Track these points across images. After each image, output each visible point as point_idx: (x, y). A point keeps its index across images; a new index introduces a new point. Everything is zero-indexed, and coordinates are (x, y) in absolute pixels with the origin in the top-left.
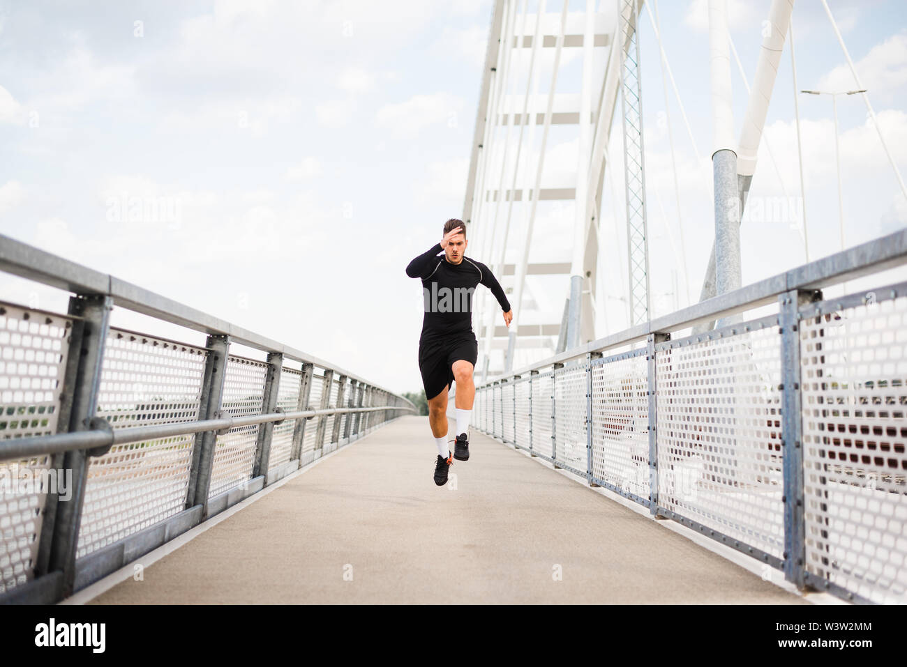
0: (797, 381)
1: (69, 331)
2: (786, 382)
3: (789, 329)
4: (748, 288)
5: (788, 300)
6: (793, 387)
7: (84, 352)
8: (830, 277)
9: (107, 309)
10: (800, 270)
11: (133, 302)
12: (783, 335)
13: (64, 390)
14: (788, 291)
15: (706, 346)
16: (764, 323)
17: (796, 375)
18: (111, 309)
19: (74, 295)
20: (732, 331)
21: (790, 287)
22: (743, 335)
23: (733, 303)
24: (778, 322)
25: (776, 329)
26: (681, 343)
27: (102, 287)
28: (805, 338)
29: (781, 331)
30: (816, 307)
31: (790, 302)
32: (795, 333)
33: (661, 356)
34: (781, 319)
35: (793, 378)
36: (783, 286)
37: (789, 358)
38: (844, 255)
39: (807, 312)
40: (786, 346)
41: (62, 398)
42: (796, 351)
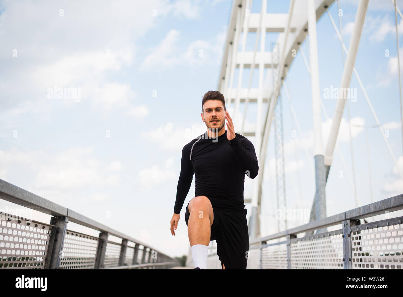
0: (350, 257)
1: (50, 231)
2: (346, 258)
3: (347, 236)
4: (330, 218)
5: (346, 224)
6: (348, 260)
7: (56, 240)
8: (363, 215)
9: (66, 223)
10: (351, 212)
11: (75, 219)
12: (344, 238)
13: (47, 256)
14: (346, 220)
15: (312, 241)
16: (336, 233)
17: (350, 255)
18: (68, 223)
19: (53, 217)
20: (323, 236)
21: (347, 218)
22: (328, 237)
23: (323, 223)
24: (342, 233)
25: (341, 235)
26: (301, 240)
27: (64, 213)
28: (353, 239)
29: (343, 237)
30: (357, 227)
31: (347, 224)
32: (349, 237)
33: (292, 245)
34: (343, 231)
35: (348, 256)
36: (344, 218)
37: (347, 248)
38: (368, 206)
39: (354, 229)
40: (345, 243)
41: (46, 260)
42: (350, 245)
